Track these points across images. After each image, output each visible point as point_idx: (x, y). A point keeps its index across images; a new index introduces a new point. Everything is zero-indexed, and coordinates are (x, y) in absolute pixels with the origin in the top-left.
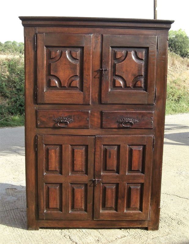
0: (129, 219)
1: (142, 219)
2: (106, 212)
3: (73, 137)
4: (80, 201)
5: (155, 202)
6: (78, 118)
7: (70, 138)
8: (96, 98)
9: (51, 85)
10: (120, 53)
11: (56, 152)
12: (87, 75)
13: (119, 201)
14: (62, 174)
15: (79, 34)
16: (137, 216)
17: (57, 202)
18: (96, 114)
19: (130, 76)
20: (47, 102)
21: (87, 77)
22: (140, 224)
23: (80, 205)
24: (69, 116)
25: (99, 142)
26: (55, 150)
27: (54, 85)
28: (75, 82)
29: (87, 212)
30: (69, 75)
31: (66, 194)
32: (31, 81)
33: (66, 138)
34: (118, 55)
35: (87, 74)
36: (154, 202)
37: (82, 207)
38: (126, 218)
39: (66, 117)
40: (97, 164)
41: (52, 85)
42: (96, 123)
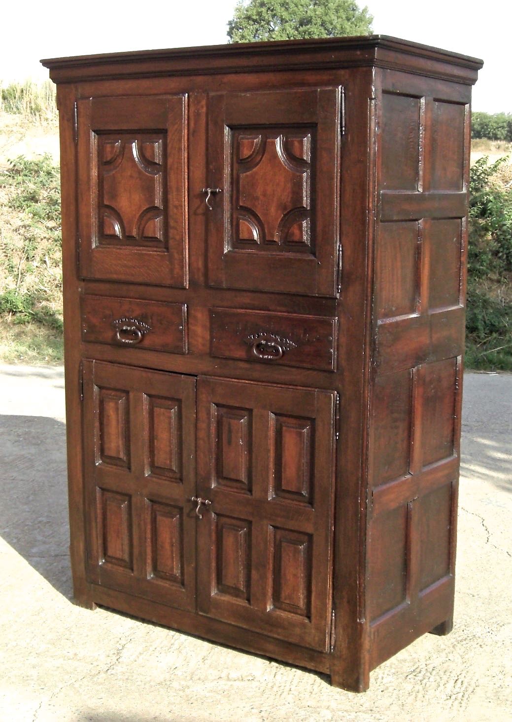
0: (278, 634)
1: (309, 644)
2: (226, 598)
3: (149, 374)
4: (169, 553)
5: (348, 602)
6: (161, 324)
7: (144, 374)
8: (198, 269)
9: (105, 233)
10: (249, 142)
11: (117, 409)
12: (176, 207)
13: (255, 575)
14: (130, 472)
15: (160, 94)
16: (298, 631)
17: (122, 545)
18: (199, 315)
19: (273, 210)
20: (98, 276)
21: (175, 210)
22: (312, 659)
23: (169, 562)
24: (143, 315)
25: (204, 396)
26: (117, 403)
27: (111, 233)
28: (152, 226)
29: (184, 588)
30: (140, 207)
31: (139, 524)
32: (71, 220)
33: (138, 373)
34: (245, 149)
35: (176, 203)
36: (345, 600)
37: (172, 568)
38: (271, 631)
39: (135, 318)
40: (202, 455)
41: (108, 232)
42: (200, 340)
